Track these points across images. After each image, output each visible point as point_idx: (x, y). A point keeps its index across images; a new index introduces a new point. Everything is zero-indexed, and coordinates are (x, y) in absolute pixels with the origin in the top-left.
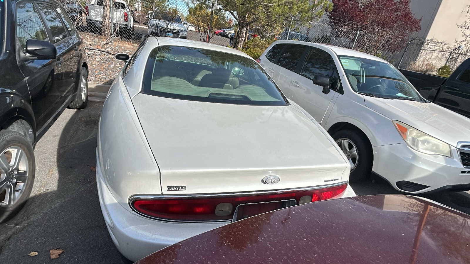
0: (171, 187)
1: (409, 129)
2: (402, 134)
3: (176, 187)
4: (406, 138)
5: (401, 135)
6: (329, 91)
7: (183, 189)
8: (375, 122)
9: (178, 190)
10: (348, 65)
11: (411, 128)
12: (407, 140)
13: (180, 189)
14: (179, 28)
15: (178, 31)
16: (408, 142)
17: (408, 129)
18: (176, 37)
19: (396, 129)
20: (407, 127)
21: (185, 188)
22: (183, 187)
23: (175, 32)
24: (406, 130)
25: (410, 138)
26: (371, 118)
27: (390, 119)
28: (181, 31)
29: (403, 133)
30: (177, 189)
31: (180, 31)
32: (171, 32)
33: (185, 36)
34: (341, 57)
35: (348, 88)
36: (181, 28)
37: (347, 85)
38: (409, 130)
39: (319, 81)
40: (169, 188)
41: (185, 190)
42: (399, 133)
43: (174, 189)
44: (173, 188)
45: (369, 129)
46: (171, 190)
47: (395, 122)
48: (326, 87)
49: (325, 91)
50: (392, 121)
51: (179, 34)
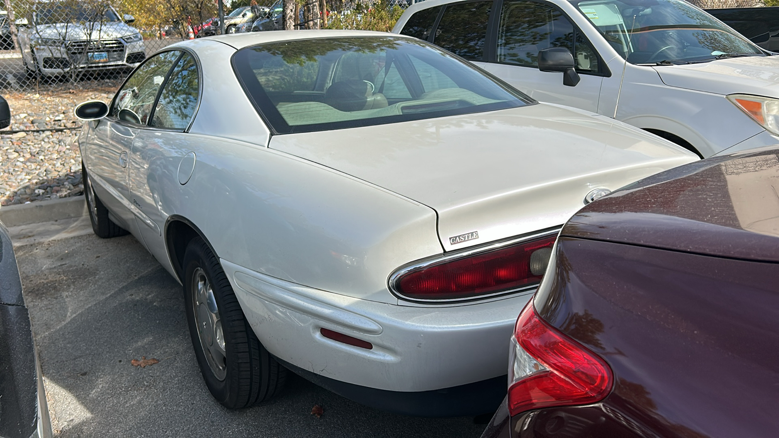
0: (456, 237)
1: (763, 102)
2: (753, 116)
3: (464, 235)
4: (763, 120)
5: (753, 119)
6: (578, 79)
7: (475, 237)
8: (695, 109)
9: (467, 241)
10: (597, 17)
11: (766, 100)
12: (767, 125)
13: (470, 238)
14: (119, 36)
15: (120, 43)
16: (770, 127)
17: (762, 104)
18: (118, 58)
19: (739, 110)
20: (757, 99)
21: (477, 234)
22: (474, 233)
23: (112, 47)
24: (759, 105)
25: (770, 118)
26: (685, 104)
27: (722, 96)
28: (128, 39)
29: (755, 113)
30: (466, 239)
31: (123, 42)
32: (99, 48)
33: (140, 50)
34: (579, 4)
35: (616, 60)
36: (123, 32)
37: (612, 56)
38: (765, 105)
39: (550, 63)
40: (454, 240)
41: (478, 237)
42: (748, 117)
43: (462, 240)
44: (460, 239)
45: (686, 127)
46: (458, 243)
47: (732, 98)
48: (569, 72)
49: (570, 81)
50: (727, 97)
51: (122, 50)
